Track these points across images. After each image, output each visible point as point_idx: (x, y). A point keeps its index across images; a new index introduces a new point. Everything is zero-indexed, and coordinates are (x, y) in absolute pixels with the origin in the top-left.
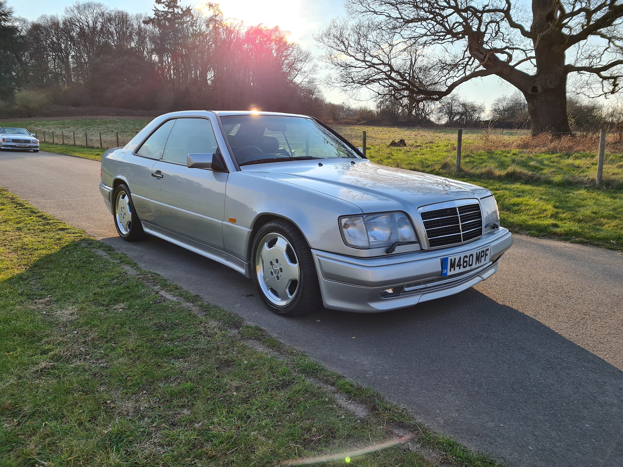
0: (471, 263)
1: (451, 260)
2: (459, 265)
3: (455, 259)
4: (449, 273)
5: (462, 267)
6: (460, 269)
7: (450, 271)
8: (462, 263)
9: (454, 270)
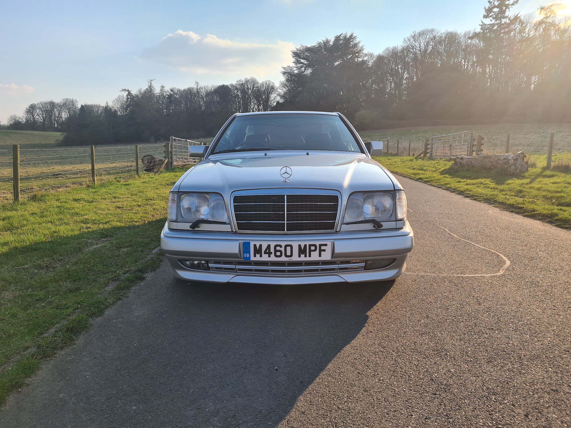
0: (289, 253)
1: (255, 245)
2: (269, 254)
3: (261, 246)
4: (253, 258)
5: (272, 255)
6: (269, 256)
7: (255, 256)
8: (272, 250)
9: (261, 256)
